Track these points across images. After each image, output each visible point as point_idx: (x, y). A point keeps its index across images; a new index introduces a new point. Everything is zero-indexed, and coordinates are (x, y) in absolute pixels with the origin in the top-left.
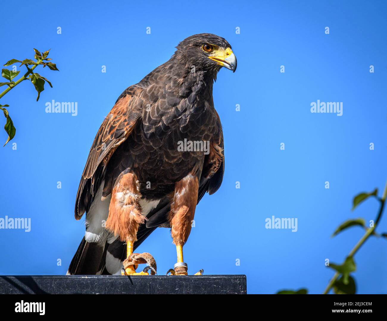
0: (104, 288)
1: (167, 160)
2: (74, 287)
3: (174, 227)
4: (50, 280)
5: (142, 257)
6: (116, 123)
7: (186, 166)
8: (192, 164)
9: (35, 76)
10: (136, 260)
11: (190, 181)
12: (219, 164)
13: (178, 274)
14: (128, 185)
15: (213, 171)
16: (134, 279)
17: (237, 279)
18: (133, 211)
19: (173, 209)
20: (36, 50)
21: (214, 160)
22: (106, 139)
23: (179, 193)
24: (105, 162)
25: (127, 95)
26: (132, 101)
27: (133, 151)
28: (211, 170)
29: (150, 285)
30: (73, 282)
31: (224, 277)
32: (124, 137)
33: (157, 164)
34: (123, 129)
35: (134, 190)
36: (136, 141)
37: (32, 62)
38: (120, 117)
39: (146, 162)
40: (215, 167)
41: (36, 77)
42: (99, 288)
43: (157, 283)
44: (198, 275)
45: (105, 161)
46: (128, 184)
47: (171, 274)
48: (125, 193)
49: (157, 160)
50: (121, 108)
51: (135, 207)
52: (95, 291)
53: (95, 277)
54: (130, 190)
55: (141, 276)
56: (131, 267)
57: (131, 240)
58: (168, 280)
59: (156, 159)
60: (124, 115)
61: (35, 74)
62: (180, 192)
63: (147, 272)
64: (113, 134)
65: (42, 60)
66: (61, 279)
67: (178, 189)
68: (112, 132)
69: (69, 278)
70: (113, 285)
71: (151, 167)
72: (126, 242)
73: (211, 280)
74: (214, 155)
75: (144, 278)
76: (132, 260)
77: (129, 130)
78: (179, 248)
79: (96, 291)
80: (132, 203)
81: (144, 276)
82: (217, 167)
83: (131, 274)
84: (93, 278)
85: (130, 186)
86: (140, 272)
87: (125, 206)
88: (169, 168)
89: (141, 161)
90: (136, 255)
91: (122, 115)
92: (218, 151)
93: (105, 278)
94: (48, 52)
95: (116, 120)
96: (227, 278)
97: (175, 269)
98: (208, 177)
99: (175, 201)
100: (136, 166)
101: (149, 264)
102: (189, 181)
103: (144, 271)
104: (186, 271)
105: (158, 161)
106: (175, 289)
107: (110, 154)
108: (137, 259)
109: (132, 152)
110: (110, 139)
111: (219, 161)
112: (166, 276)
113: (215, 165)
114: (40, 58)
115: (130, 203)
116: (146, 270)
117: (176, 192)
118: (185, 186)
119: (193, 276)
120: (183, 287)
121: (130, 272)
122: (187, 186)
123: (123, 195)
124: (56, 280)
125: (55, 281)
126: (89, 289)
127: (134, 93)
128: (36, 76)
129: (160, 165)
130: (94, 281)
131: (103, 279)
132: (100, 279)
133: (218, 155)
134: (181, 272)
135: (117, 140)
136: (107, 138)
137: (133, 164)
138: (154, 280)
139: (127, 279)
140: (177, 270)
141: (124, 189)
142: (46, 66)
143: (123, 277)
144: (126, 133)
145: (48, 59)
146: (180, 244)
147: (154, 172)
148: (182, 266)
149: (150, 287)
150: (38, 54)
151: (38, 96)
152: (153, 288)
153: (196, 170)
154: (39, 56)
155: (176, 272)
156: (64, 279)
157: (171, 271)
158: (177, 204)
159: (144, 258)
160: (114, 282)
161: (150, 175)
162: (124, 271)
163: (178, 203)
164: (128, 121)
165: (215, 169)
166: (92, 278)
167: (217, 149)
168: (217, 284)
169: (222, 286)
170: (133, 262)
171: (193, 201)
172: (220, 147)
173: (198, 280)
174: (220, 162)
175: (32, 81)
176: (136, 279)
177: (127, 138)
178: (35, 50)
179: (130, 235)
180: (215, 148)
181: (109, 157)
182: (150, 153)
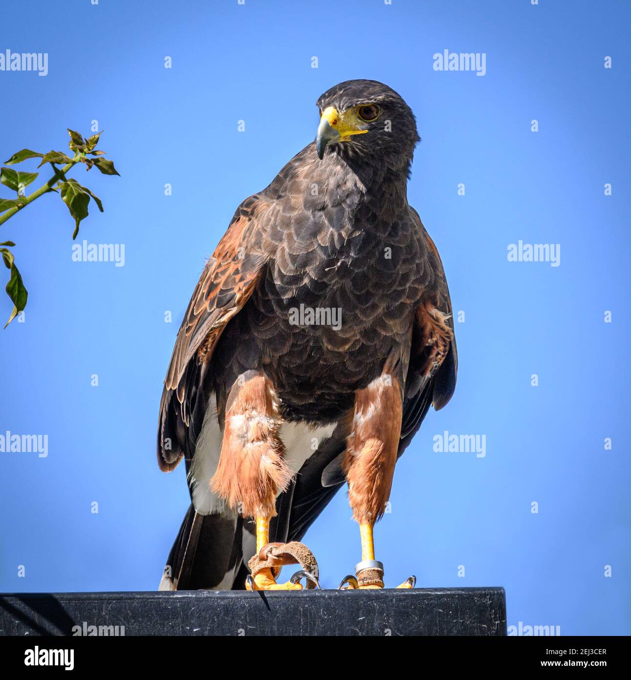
0: (210, 617)
1: (329, 347)
2: (147, 616)
3: (355, 486)
4: (98, 603)
5: (288, 552)
6: (220, 277)
7: (372, 356)
8: (384, 351)
9: (68, 185)
10: (276, 558)
11: (384, 388)
12: (445, 346)
13: (364, 585)
14: (254, 399)
15: (436, 362)
16: (271, 597)
17: (485, 595)
18: (266, 454)
19: (353, 448)
20: (72, 132)
21: (435, 339)
22: (202, 310)
23: (363, 414)
24: (203, 356)
25: (242, 217)
26: (248, 230)
27: (259, 332)
28: (431, 359)
29: (305, 610)
30: (145, 606)
31: (459, 592)
32: (234, 306)
33: (310, 356)
34: (232, 289)
35: (266, 409)
36: (263, 311)
37: (64, 157)
38: (228, 264)
39: (285, 352)
40: (438, 354)
41: (71, 189)
42: (199, 617)
43: (320, 606)
44: (405, 589)
45: (203, 354)
46: (253, 397)
47: (350, 587)
48: (249, 416)
49: (308, 348)
50: (230, 246)
51: (271, 446)
52: (191, 623)
53: (190, 596)
54: (259, 410)
55: (287, 591)
56: (266, 572)
57: (264, 514)
58: (344, 600)
59: (306, 346)
60: (234, 260)
61: (69, 182)
62: (364, 412)
63: (298, 583)
64: (214, 300)
65: (85, 153)
66: (121, 599)
67: (361, 407)
68: (212, 295)
69: (137, 598)
70: (227, 610)
71: (299, 362)
72: (254, 518)
73: (431, 599)
74: (433, 329)
75: (293, 595)
76: (267, 557)
77: (244, 290)
78: (365, 529)
79: (194, 624)
80: (264, 437)
81: (293, 591)
82: (442, 353)
83: (266, 588)
84: (188, 597)
85: (258, 401)
86: (283, 583)
87: (249, 445)
88: (335, 361)
89: (275, 350)
90: (276, 548)
91: (230, 260)
92: (437, 320)
93: (211, 596)
94: (97, 136)
95: (219, 270)
96: (466, 594)
97: (357, 574)
98: (428, 375)
99: (355, 430)
100: (267, 360)
101: (301, 567)
102: (381, 390)
103: (292, 581)
104: (381, 579)
105: (313, 348)
106: (358, 618)
107: (210, 340)
108: (278, 556)
109: (256, 334)
110: (209, 311)
111: (444, 340)
112: (339, 591)
113: (437, 348)
114: (81, 151)
115: (261, 438)
116: (296, 579)
117: (357, 413)
118: (373, 399)
119: (395, 590)
120: (375, 614)
121: (264, 582)
122: (378, 400)
123: (245, 421)
124: (109, 601)
125: (107, 603)
126: (180, 620)
127: (252, 213)
128: (71, 185)
129: (318, 356)
130: (188, 603)
131: (207, 598)
132: (201, 598)
133: (438, 328)
134: (370, 581)
135: (221, 312)
136: (202, 308)
137: (261, 357)
138: (313, 599)
139: (258, 598)
140: (362, 576)
141: (245, 407)
142: (94, 165)
143: (249, 594)
144: (238, 296)
145: (97, 153)
146: (367, 521)
147: (306, 372)
148: (372, 569)
149: (305, 615)
150: (77, 140)
151: (75, 228)
152: (311, 615)
153: (394, 363)
154: (79, 147)
155: (360, 580)
156: (126, 599)
157: (349, 581)
158: (359, 438)
159: (292, 554)
160: (230, 605)
161: (298, 377)
162: (250, 582)
163: (361, 435)
164: (243, 272)
165: (439, 356)
166: (186, 597)
167: (434, 316)
168: (445, 606)
169: (456, 611)
170: (269, 561)
171: (390, 430)
172: (440, 311)
173: (405, 600)
174: (445, 343)
175: (63, 196)
176: (276, 597)
177: (241, 307)
178: (70, 133)
179: (261, 506)
180: (430, 315)
181: (209, 346)
182: (294, 334)
